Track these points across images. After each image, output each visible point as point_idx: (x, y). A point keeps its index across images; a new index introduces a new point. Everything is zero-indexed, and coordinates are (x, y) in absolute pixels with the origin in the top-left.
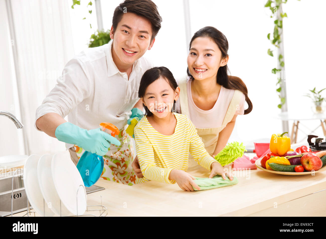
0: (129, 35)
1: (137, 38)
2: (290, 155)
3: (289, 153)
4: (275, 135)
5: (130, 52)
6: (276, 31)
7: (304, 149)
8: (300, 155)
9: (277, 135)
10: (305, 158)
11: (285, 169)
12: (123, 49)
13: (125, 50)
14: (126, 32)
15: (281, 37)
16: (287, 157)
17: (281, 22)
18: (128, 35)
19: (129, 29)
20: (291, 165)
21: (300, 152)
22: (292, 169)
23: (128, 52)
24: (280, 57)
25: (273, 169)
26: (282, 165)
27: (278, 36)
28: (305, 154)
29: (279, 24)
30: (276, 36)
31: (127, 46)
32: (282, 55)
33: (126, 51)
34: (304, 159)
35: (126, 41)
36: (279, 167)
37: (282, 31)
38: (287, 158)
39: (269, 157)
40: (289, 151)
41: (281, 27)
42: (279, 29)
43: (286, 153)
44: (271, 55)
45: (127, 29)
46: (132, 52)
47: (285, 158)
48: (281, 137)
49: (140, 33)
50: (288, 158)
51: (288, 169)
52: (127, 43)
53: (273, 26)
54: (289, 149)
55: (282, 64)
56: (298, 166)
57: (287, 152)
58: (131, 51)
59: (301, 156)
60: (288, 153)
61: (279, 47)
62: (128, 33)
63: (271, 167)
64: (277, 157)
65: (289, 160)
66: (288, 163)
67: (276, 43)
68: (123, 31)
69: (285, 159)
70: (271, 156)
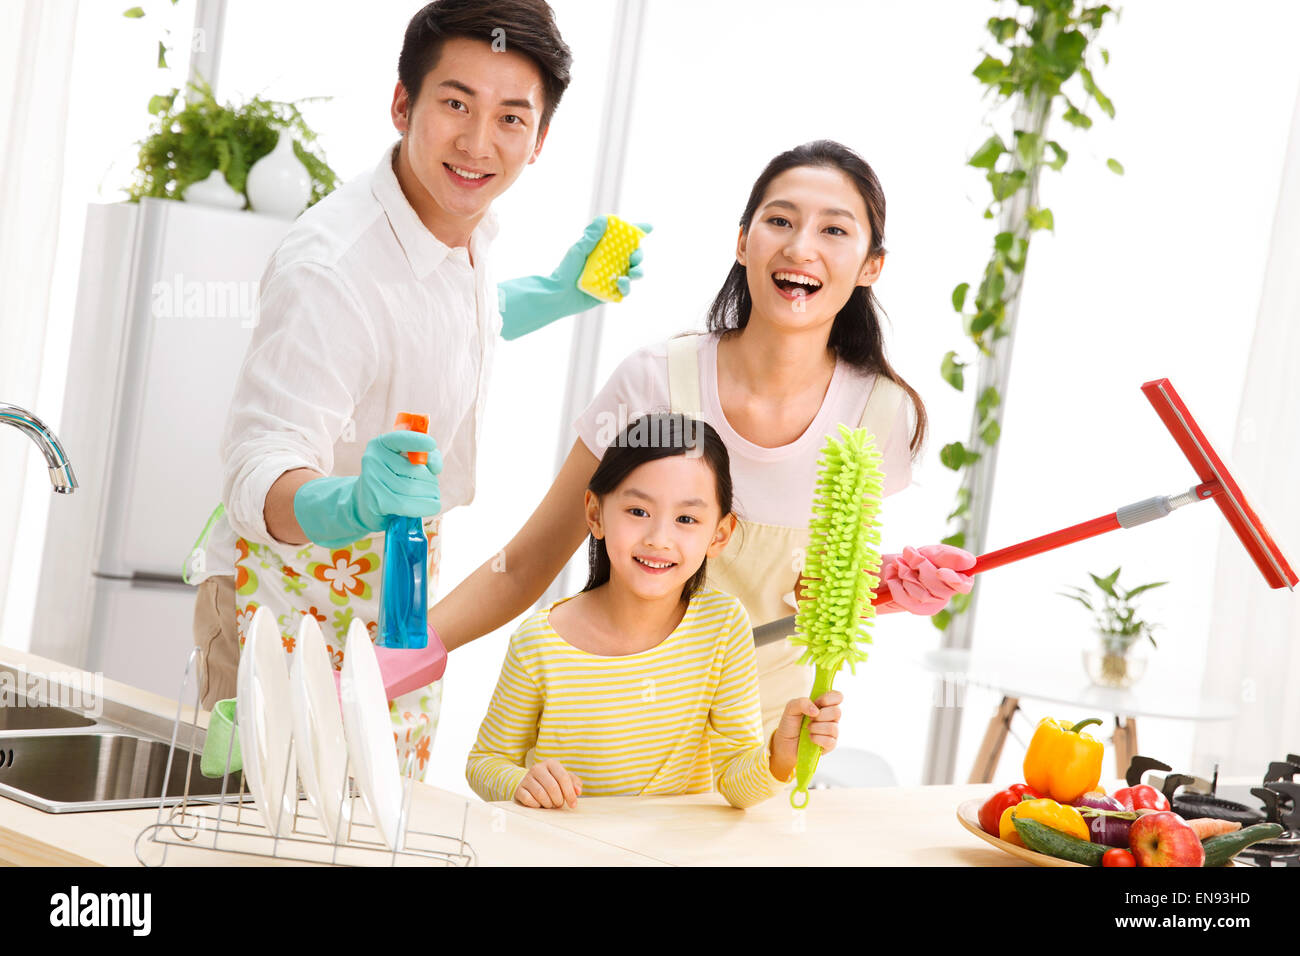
0: (466, 114)
1: (495, 126)
2: (1094, 805)
3: (1093, 798)
4: (1052, 721)
5: (472, 176)
6: (994, 283)
7: (1146, 797)
8: (1130, 815)
9: (1059, 723)
10: (1146, 826)
11: (1069, 850)
12: (446, 165)
13: (454, 168)
14: (456, 104)
15: (1009, 309)
16: (1083, 809)
17: (1025, 245)
18: (464, 117)
19: (469, 96)
20: (1092, 841)
21: (1130, 806)
22: (1093, 856)
23: (465, 174)
24: (989, 399)
25: (1028, 841)
26: (1061, 833)
27: (1000, 305)
28: (1147, 812)
29: (1015, 255)
30: (990, 303)
31: (465, 154)
32: (999, 389)
33: (458, 172)
34: (1144, 828)
35: (459, 137)
36: (1051, 838)
37: (1020, 285)
38: (1082, 813)
39: (1016, 799)
40: (1093, 790)
41: (1018, 267)
42: (1008, 273)
43: (1081, 796)
44: (956, 382)
45: (459, 96)
46: (478, 176)
47: (1076, 810)
48: (1072, 733)
49: (504, 107)
50: (1085, 815)
51: (1080, 853)
52: (462, 145)
53: (986, 252)
54: (1093, 785)
55: (989, 433)
56: (1116, 852)
57: (1085, 791)
58: (476, 172)
59: (1134, 817)
60: (1088, 796)
61: (991, 354)
62: (462, 108)
63: (1022, 833)
64: (1045, 802)
65: (1089, 821)
66: (1083, 831)
67: (987, 335)
68: (445, 102)
69: (1073, 814)
70: (1025, 795)
